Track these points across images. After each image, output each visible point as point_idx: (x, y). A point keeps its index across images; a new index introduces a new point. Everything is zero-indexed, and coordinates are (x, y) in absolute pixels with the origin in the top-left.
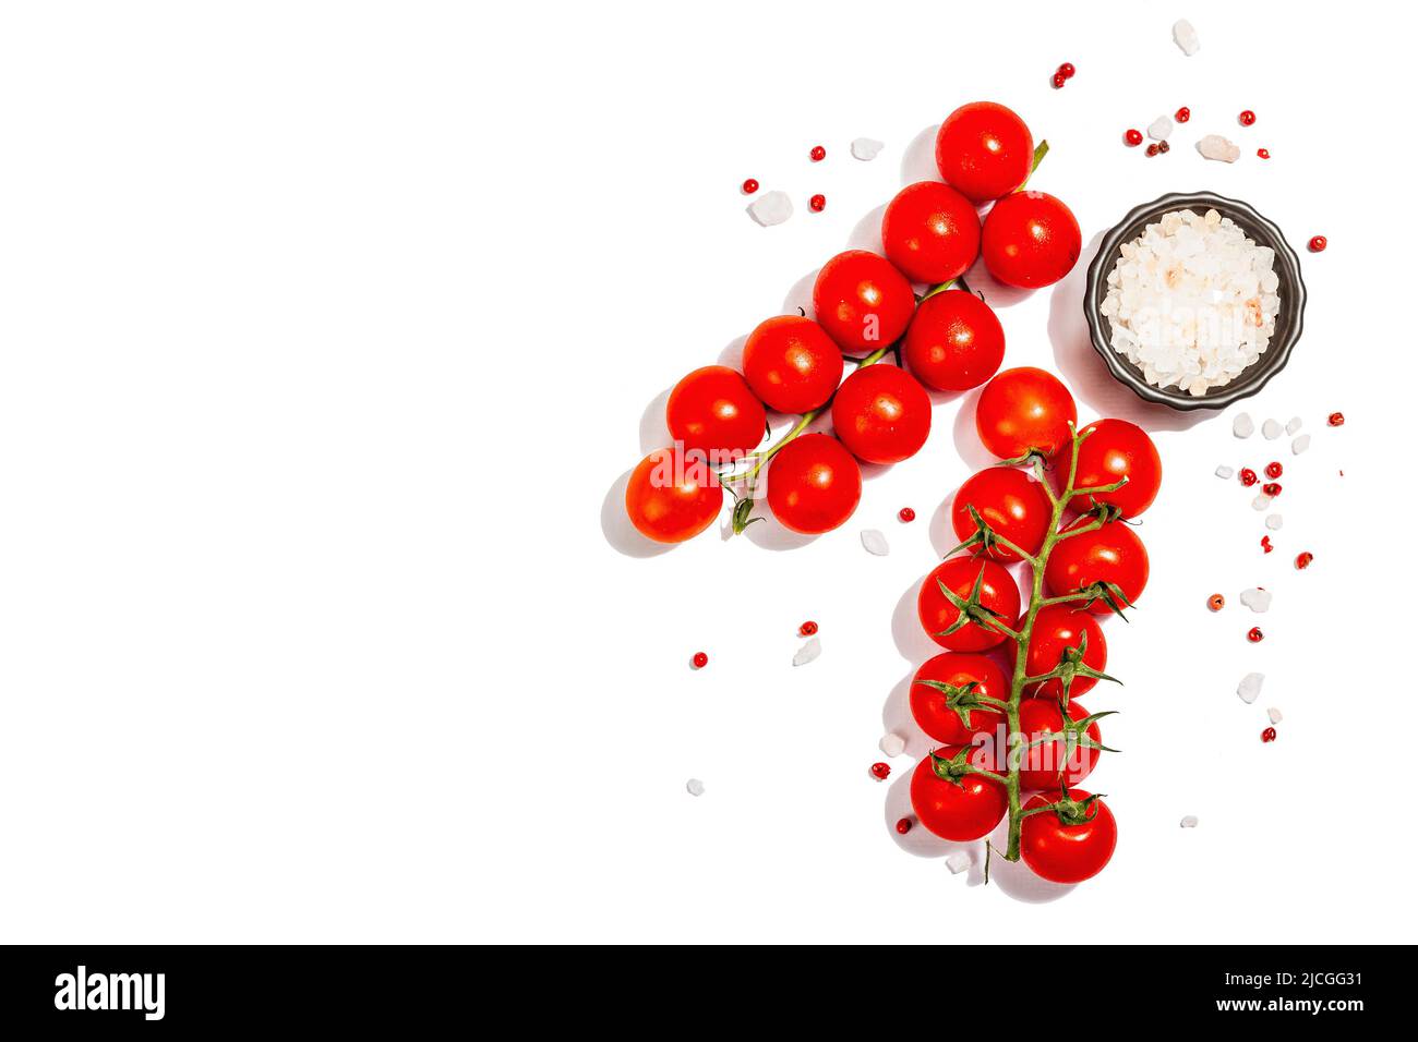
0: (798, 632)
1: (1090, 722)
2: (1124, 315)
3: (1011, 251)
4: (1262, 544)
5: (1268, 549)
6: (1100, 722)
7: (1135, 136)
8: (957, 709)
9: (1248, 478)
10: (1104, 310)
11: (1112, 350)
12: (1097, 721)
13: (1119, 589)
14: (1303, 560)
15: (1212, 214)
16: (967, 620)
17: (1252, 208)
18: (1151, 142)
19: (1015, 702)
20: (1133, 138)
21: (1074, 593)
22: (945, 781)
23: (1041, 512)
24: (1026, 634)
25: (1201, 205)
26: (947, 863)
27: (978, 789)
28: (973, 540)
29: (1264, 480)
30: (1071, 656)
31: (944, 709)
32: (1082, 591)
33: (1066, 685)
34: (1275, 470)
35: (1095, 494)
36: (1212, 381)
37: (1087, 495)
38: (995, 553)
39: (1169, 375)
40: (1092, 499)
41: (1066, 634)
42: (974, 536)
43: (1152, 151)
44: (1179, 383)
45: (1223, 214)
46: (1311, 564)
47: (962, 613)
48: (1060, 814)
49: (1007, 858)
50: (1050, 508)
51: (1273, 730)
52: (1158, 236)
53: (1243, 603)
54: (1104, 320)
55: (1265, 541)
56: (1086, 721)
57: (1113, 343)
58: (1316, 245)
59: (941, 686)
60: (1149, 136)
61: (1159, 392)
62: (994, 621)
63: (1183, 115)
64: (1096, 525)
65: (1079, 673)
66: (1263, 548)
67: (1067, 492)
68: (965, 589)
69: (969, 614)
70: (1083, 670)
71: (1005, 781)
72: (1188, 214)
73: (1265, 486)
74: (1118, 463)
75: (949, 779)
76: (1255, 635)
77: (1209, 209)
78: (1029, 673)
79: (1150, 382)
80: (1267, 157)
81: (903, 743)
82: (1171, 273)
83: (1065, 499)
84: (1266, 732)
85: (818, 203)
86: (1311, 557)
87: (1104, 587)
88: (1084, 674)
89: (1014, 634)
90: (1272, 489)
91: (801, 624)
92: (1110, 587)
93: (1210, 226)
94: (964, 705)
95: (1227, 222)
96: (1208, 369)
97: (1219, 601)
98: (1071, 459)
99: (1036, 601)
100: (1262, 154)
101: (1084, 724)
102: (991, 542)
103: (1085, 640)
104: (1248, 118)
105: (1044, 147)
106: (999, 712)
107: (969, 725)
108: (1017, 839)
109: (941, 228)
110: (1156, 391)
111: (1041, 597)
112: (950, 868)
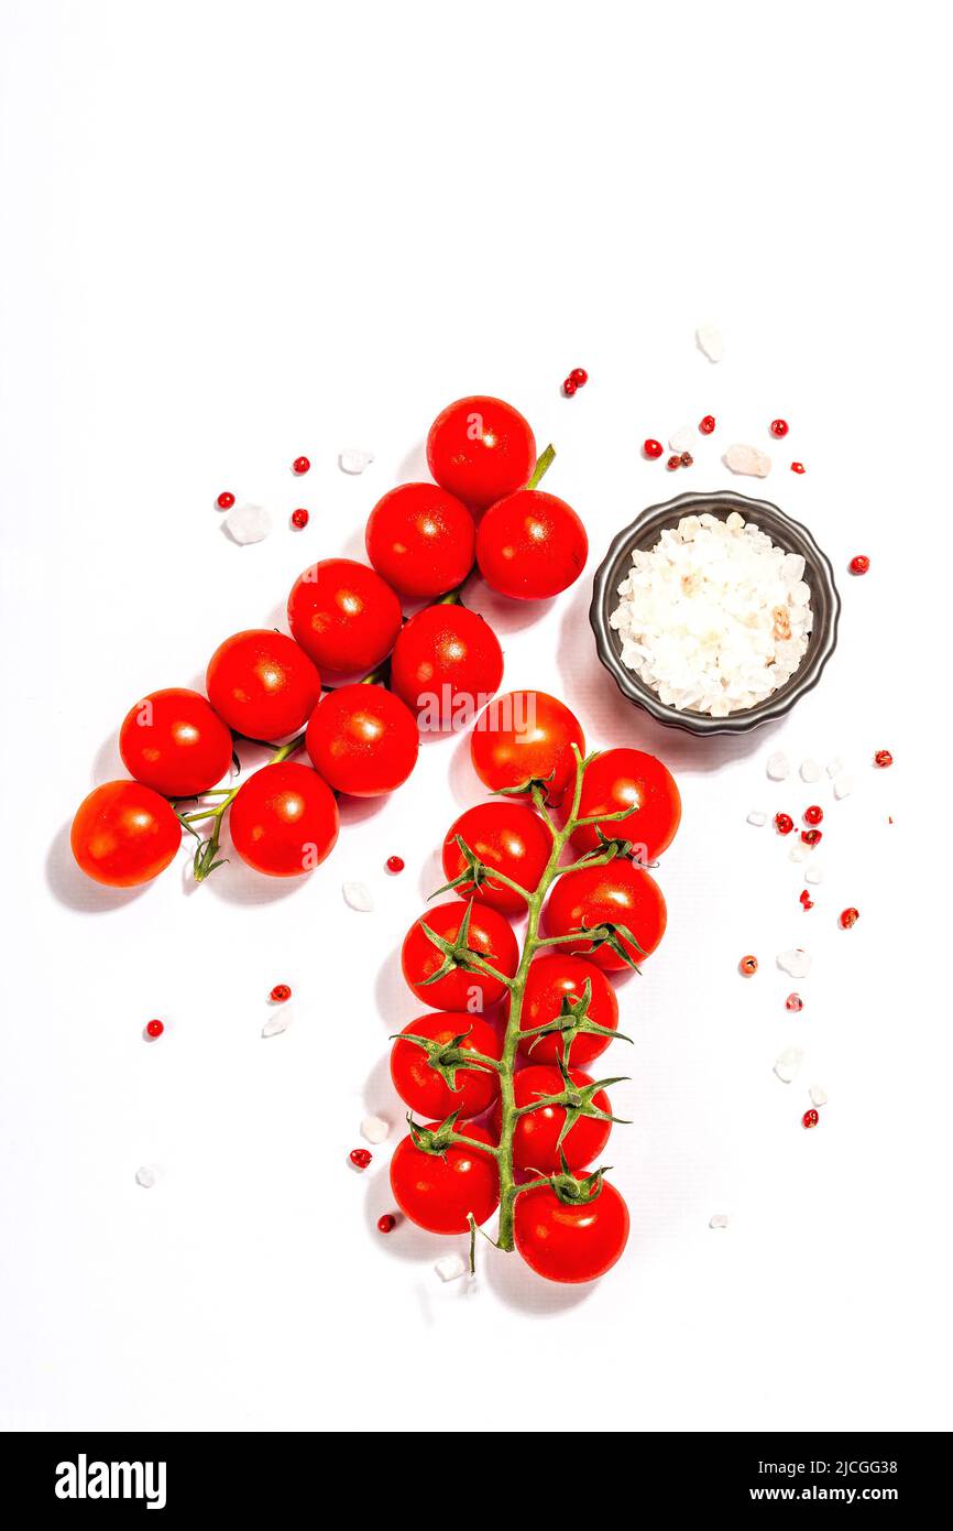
0: (269, 999)
1: (597, 1089)
2: (637, 630)
3: (508, 553)
4: (801, 901)
5: (808, 906)
6: (609, 1090)
7: (654, 446)
8: (440, 1069)
9: (784, 824)
10: (614, 622)
11: (621, 665)
12: (605, 1089)
13: (628, 931)
14: (848, 917)
15: (735, 519)
16: (454, 967)
17: (778, 509)
18: (672, 454)
19: (508, 1061)
20: (652, 450)
21: (575, 933)
22: (426, 1154)
23: (540, 846)
24: (520, 980)
25: (722, 507)
26: (436, 1269)
27: (466, 1166)
28: (462, 878)
29: (801, 826)
30: (573, 1007)
31: (427, 1071)
32: (584, 931)
33: (567, 1042)
34: (814, 815)
35: (601, 824)
36: (737, 701)
37: (592, 826)
38: (486, 888)
39: (689, 694)
40: (598, 829)
41: (569, 985)
42: (464, 874)
43: (673, 464)
44: (699, 702)
45: (747, 518)
46: (857, 924)
47: (448, 958)
48: (558, 1192)
49: (498, 1245)
50: (549, 841)
51: (815, 1112)
52: (674, 542)
53: (780, 967)
54: (614, 633)
55: (805, 896)
56: (592, 1088)
57: (624, 657)
58: (858, 566)
59: (423, 1041)
60: (671, 448)
61: (677, 712)
62: (482, 963)
63: (708, 425)
64: (603, 859)
65: (582, 1030)
66: (802, 905)
67: (569, 822)
68: (452, 933)
69: (455, 960)
70: (587, 1025)
71: (495, 1151)
72: (708, 519)
73: (803, 833)
74: (630, 795)
75: (432, 1153)
76: (794, 1004)
77: (731, 511)
78: (523, 1027)
79: (666, 700)
80: (802, 471)
81: (386, 1126)
82: (686, 580)
83: (568, 831)
84: (807, 1115)
85: (300, 519)
86: (857, 914)
87: (612, 930)
88: (589, 1031)
89: (505, 980)
90: (811, 836)
91: (271, 990)
92: (617, 928)
93: (733, 532)
94: (449, 1064)
95: (753, 527)
96: (731, 687)
97: (751, 963)
98: (574, 786)
99: (531, 942)
100: (797, 468)
101: (589, 1091)
102: (481, 876)
103: (588, 991)
104: (780, 429)
105: (550, 453)
106: (488, 1071)
107: (454, 1086)
108: (509, 1223)
109: (429, 529)
110: (672, 710)
111: (537, 938)
112: (441, 1275)
